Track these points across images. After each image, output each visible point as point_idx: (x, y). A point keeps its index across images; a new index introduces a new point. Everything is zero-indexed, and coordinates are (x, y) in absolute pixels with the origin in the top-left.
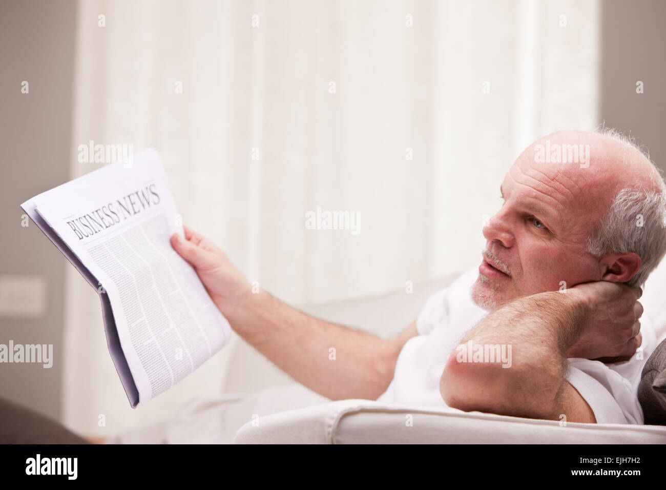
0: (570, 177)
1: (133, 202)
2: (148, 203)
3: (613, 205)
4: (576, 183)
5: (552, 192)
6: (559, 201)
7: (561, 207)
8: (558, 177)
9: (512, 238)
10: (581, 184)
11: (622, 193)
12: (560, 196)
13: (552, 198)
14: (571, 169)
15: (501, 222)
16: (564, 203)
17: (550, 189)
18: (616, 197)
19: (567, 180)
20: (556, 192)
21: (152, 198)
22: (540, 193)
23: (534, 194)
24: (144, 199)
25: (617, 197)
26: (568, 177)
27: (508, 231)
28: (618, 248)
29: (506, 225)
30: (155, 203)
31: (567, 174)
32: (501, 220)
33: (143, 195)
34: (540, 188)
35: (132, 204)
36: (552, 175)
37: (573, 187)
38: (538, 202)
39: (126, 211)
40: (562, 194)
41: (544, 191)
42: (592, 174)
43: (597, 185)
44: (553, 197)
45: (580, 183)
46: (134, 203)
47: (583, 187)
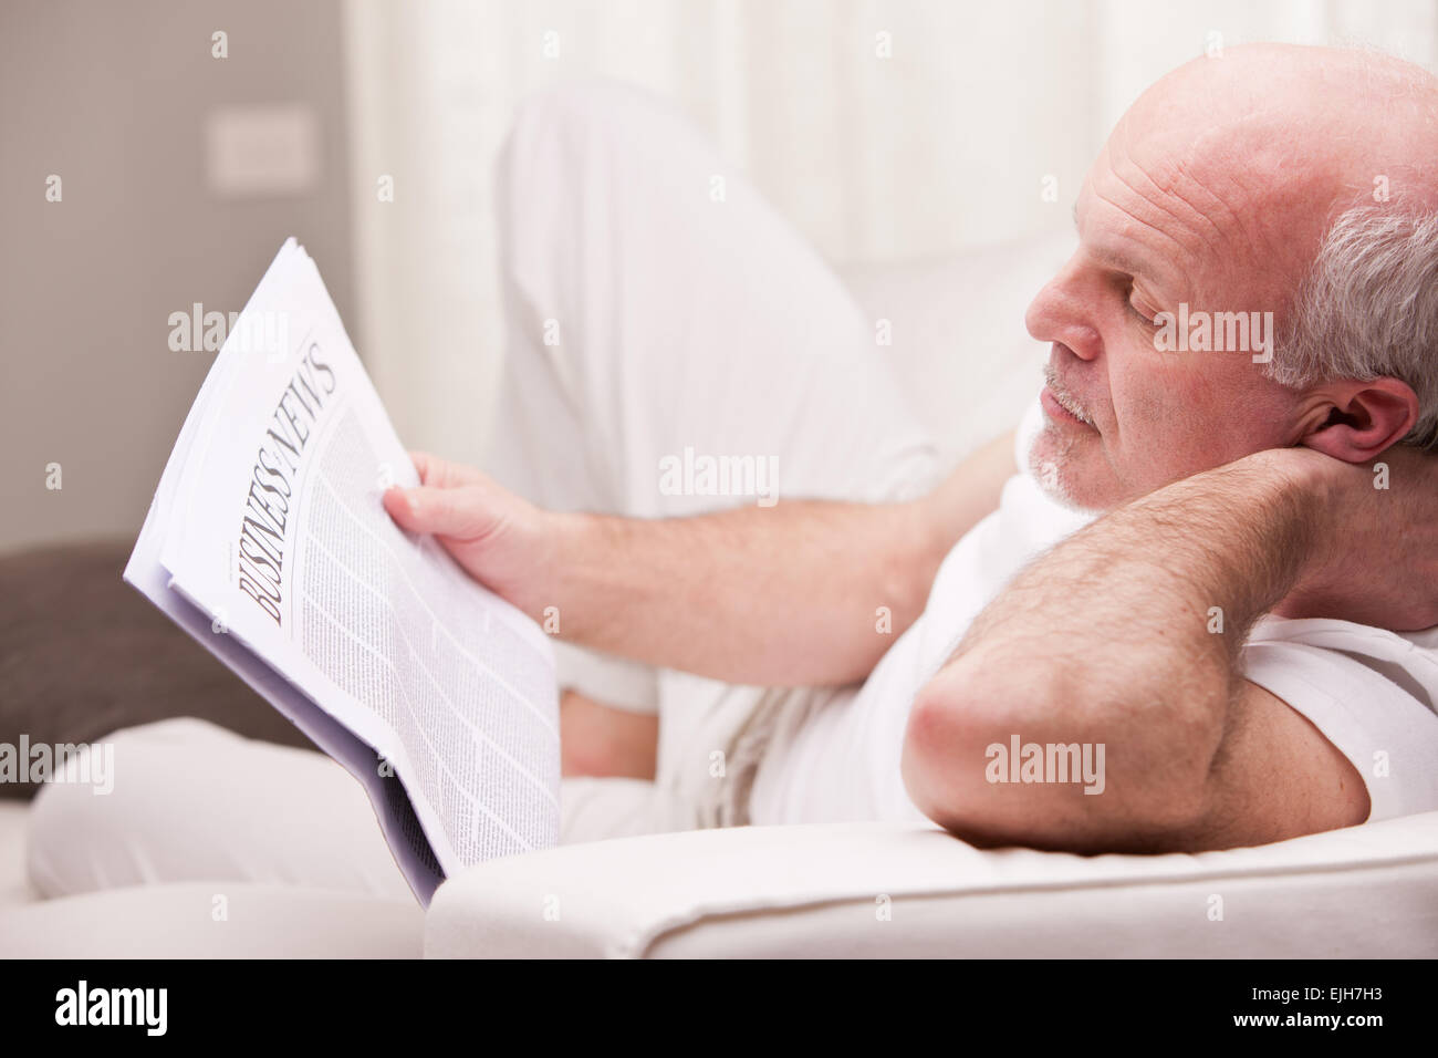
0: (1208, 184)
1: (292, 417)
2: (317, 399)
3: (1322, 255)
4: (1223, 197)
5: (1166, 221)
6: (1182, 245)
7: (1188, 259)
8: (1179, 183)
9: (1094, 336)
10: (1237, 199)
11: (1344, 223)
12: (1183, 231)
13: (1166, 237)
14: (1211, 163)
15: (1062, 297)
16: (1195, 249)
17: (1161, 213)
18: (1328, 232)
19: (1200, 191)
20: (1173, 222)
21: (319, 380)
22: (1139, 223)
23: (1126, 226)
24: (307, 392)
25: (1332, 232)
26: (1202, 185)
27: (1083, 321)
28: (1347, 365)
29: (1074, 305)
30: (329, 392)
31: (1201, 175)
32: (1063, 291)
33: (304, 383)
34: (1137, 212)
35: (292, 421)
36: (1165, 179)
37: (1214, 208)
38: (1135, 246)
39: (288, 450)
40: (1189, 227)
41: (1147, 220)
42: (1264, 175)
43: (1277, 204)
44: (1166, 233)
45: (1231, 198)
46: (295, 418)
47: (1241, 210)
